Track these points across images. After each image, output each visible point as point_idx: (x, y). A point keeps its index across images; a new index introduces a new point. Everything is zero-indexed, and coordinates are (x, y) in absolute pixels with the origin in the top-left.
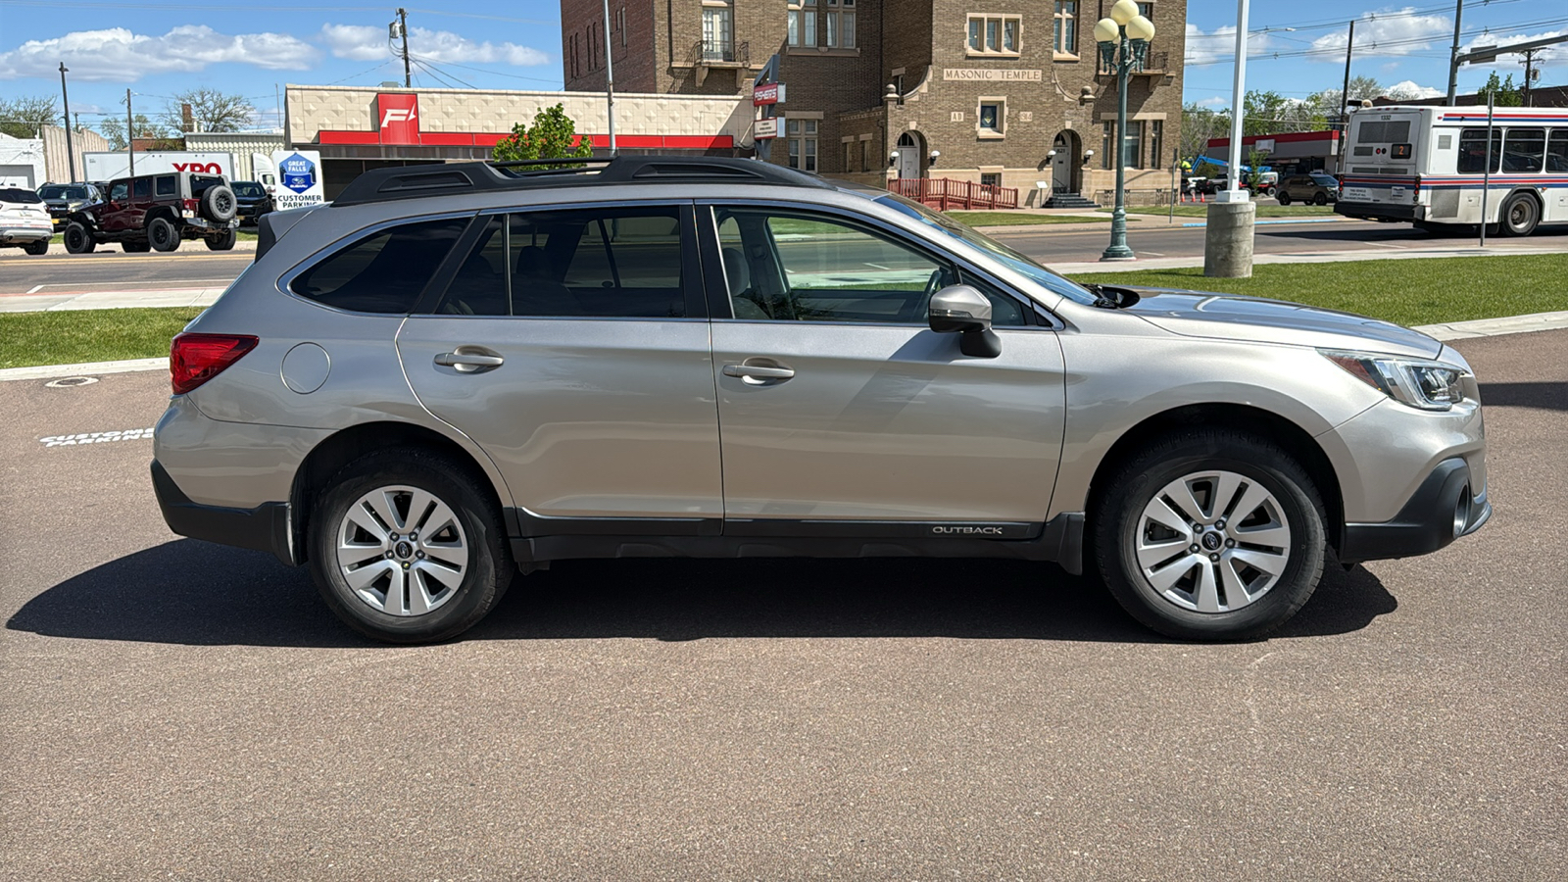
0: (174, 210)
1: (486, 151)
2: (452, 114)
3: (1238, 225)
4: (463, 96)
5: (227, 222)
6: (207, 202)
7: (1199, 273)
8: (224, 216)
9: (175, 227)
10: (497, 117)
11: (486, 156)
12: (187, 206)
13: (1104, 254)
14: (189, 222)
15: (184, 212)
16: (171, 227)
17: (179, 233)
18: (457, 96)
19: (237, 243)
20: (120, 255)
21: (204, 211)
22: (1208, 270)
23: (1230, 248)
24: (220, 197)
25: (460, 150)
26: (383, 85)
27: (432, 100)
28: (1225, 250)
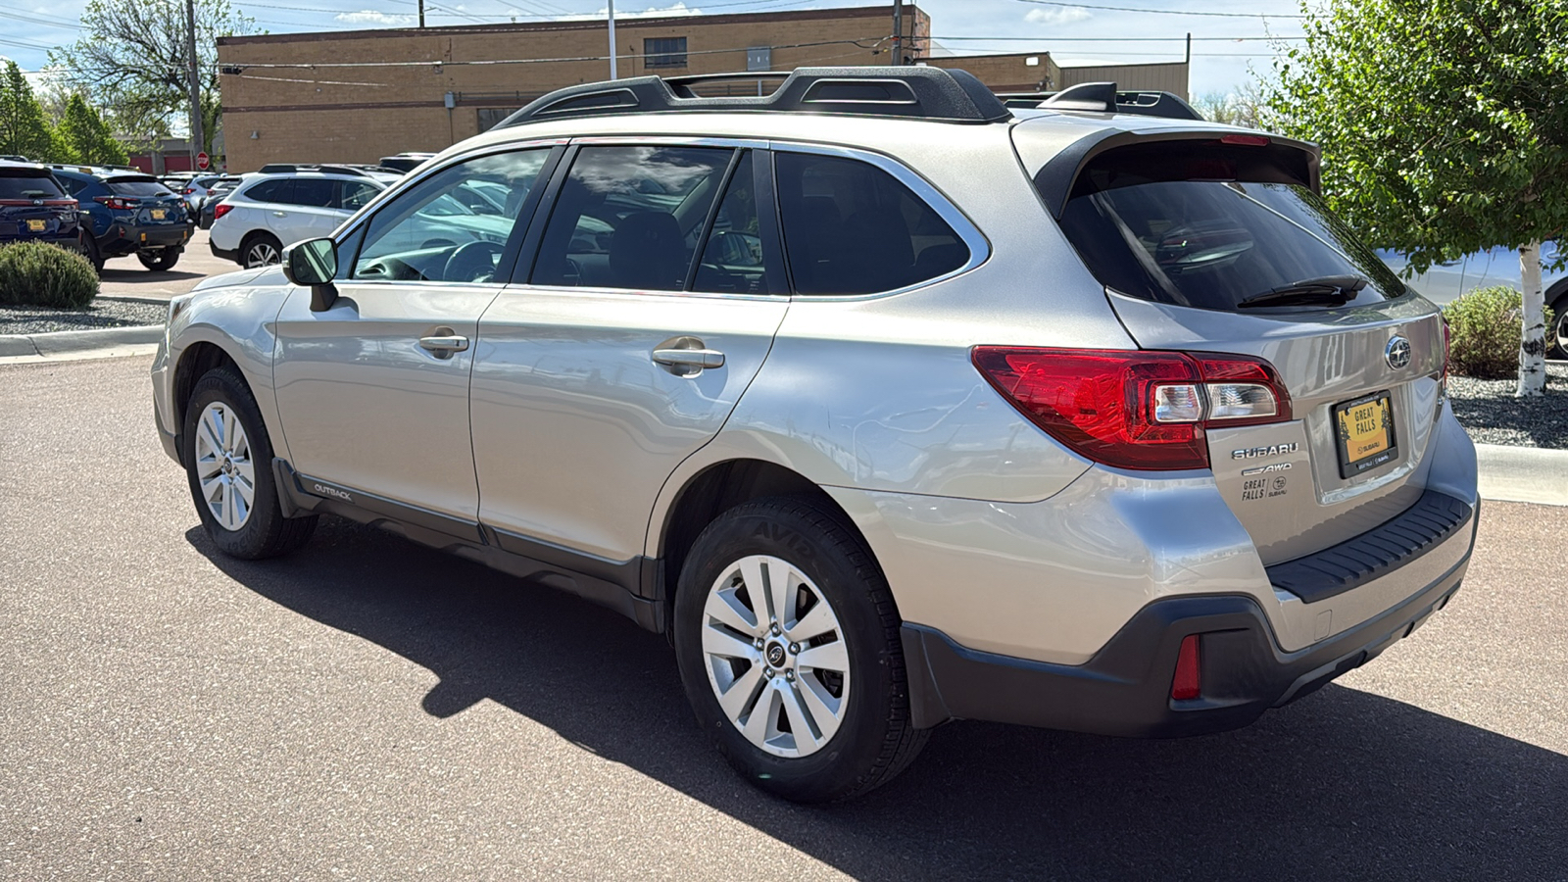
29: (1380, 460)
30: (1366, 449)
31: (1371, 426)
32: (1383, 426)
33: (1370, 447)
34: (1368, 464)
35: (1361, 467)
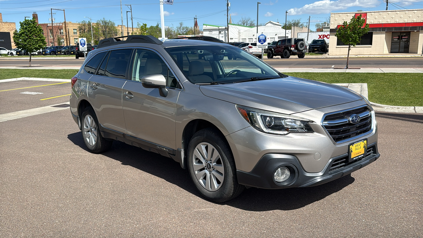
0: (289, 47)
1: (386, 29)
2: (377, 18)
4: (381, 13)
5: (302, 51)
6: (297, 46)
8: (301, 49)
9: (289, 52)
10: (391, 18)
11: (386, 30)
12: (293, 47)
14: (292, 51)
15: (292, 48)
16: (288, 52)
17: (290, 54)
18: (379, 13)
19: (305, 56)
20: (280, 59)
21: (296, 48)
24: (301, 44)
25: (378, 29)
26: (358, 11)
27: (371, 14)
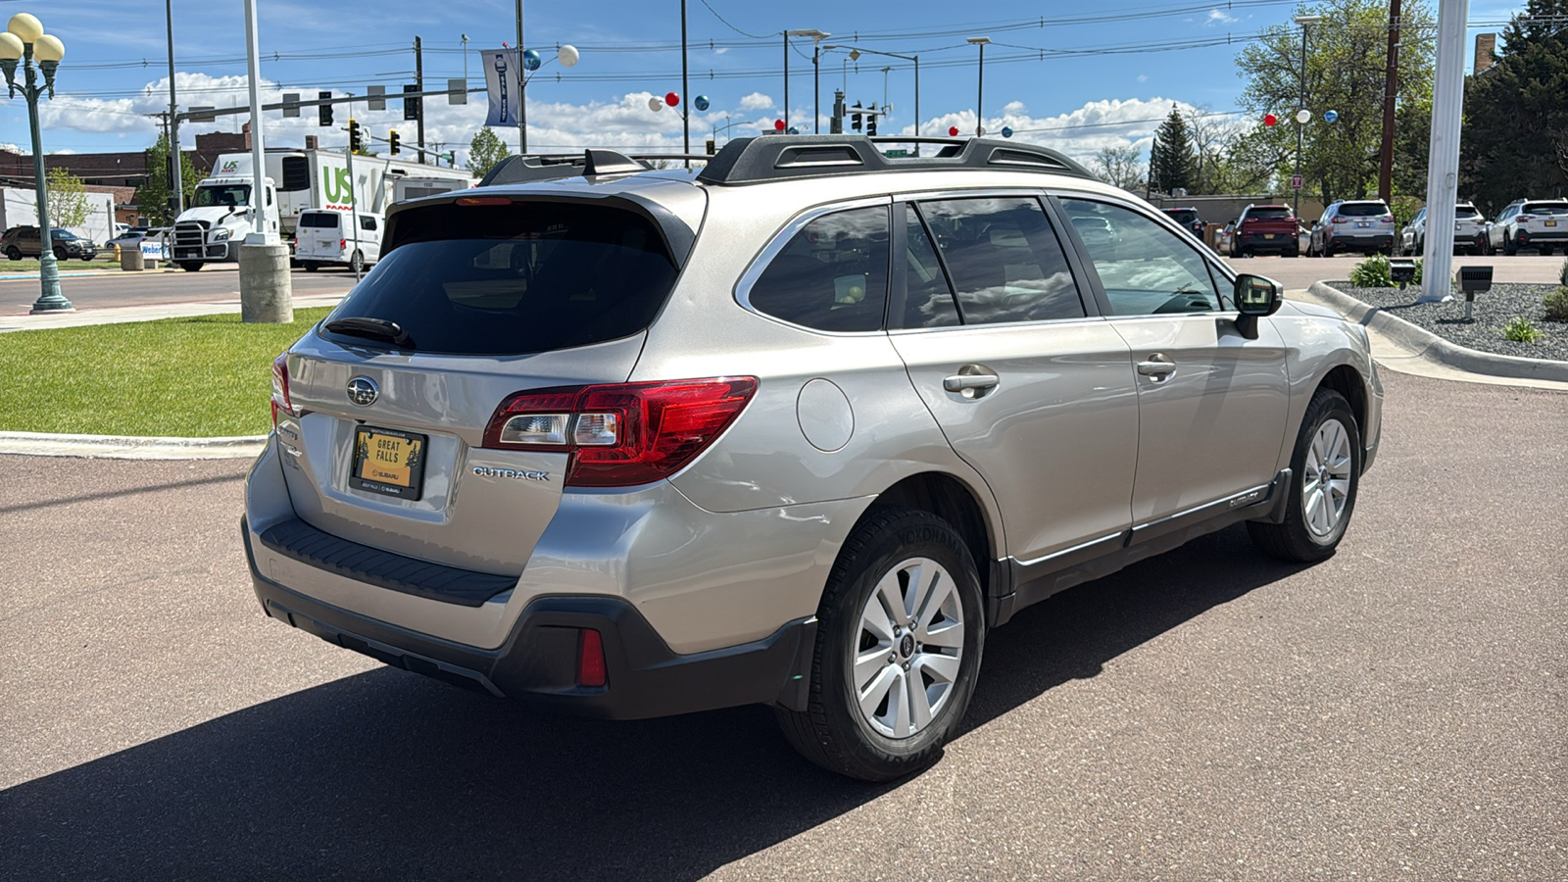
3: (279, 268)
7: (234, 319)
13: (34, 305)
22: (248, 315)
23: (274, 293)
28: (270, 294)
29: (387, 489)
30: (381, 474)
31: (393, 458)
32: (407, 464)
33: (386, 475)
34: (372, 486)
35: (364, 485)
